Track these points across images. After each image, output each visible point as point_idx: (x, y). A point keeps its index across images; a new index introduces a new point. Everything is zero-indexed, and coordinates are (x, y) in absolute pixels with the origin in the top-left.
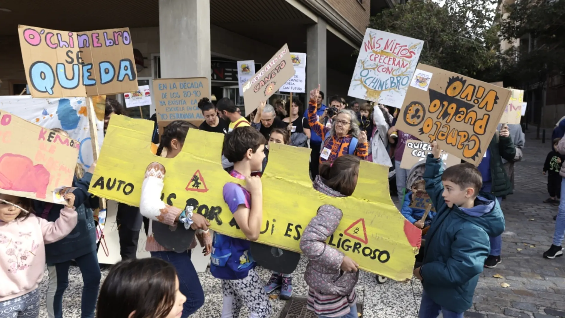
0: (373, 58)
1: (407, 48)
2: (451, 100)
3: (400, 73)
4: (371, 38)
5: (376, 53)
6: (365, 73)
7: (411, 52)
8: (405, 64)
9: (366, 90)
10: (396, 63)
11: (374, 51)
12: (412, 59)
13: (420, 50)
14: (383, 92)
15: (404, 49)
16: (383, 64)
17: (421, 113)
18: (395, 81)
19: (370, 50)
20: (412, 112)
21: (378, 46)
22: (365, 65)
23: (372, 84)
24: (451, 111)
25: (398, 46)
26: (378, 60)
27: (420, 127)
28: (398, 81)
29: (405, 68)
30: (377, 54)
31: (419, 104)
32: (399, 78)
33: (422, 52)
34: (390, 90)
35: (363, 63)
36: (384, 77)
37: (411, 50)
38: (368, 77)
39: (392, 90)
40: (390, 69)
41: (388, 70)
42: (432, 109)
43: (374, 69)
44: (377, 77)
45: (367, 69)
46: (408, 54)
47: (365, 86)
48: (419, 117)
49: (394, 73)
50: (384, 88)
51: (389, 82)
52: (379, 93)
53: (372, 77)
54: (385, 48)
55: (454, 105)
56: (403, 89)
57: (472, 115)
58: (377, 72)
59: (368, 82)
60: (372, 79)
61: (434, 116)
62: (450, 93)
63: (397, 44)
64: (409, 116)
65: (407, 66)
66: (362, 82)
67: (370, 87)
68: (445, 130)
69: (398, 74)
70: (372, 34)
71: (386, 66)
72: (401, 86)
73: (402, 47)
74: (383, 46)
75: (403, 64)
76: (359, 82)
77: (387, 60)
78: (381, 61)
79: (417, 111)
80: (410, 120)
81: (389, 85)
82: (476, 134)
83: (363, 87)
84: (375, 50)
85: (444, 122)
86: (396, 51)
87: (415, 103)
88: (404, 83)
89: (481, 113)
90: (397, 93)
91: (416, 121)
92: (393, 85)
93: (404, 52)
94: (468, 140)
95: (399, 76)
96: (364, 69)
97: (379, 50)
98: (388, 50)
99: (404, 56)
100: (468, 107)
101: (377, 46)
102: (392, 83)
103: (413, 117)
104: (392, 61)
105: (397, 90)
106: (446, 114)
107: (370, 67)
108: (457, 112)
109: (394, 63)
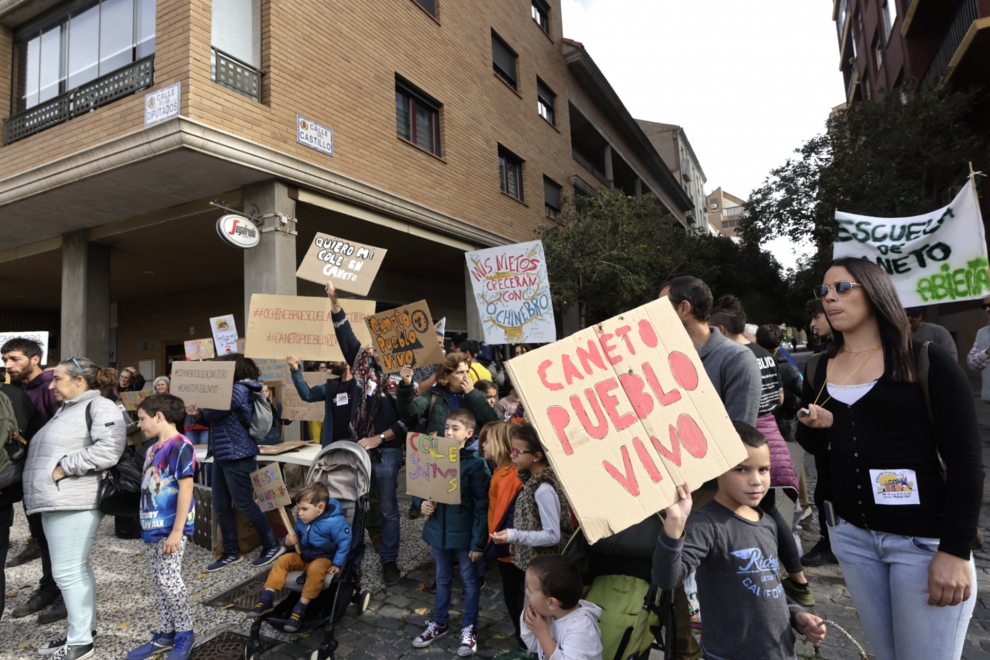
0: (491, 286)
1: (525, 257)
2: (406, 348)
3: (533, 293)
4: (476, 263)
5: (492, 278)
6: (491, 308)
7: (532, 261)
8: (533, 280)
9: (503, 331)
10: (521, 281)
11: (488, 278)
12: (538, 269)
13: (543, 254)
14: (524, 326)
15: (522, 261)
16: (507, 290)
17: (417, 325)
18: (532, 306)
19: (483, 278)
20: (423, 321)
21: (489, 269)
22: (487, 299)
23: (507, 320)
24: (401, 341)
25: (512, 260)
26: (497, 286)
27: (410, 315)
28: (536, 305)
29: (536, 285)
30: (493, 280)
31: (422, 332)
32: (535, 301)
33: (546, 254)
34: (531, 320)
35: (483, 296)
36: (516, 306)
37: (532, 258)
38: (497, 312)
39: (534, 320)
40: (518, 293)
41: (516, 296)
42: (412, 334)
43: (499, 300)
44: (508, 309)
45: (492, 303)
46: (531, 265)
47: (500, 326)
48: (416, 321)
49: (526, 296)
50: (523, 321)
51: (525, 310)
52: (519, 329)
53: (502, 311)
54: (499, 269)
55: (402, 346)
56: (546, 313)
57: (390, 347)
58: (505, 303)
59: (501, 319)
60: (503, 314)
61: (408, 330)
62: (409, 352)
63: (510, 258)
64: (422, 317)
65: (537, 281)
66: (494, 321)
67: (506, 324)
68: (395, 325)
69: (531, 295)
70: (474, 258)
71: (511, 291)
72: (542, 311)
73: (517, 258)
74: (495, 267)
75: (530, 280)
76: (491, 323)
77: (508, 283)
78: (503, 286)
79: (420, 326)
80: (419, 314)
81: (527, 315)
82: (379, 336)
83: (499, 329)
84: (489, 275)
85: (400, 330)
86: (514, 267)
87: (426, 330)
88: (544, 305)
89: (387, 352)
90: (541, 322)
91: (415, 317)
92: (532, 312)
93: (524, 264)
94: (380, 329)
95: (533, 298)
96: (489, 304)
97: (492, 274)
98: (503, 270)
99: (526, 269)
100: (395, 351)
101: (487, 270)
102: (529, 310)
103: (419, 319)
104: (514, 281)
105: (540, 317)
106: (402, 336)
107: (493, 299)
108: (398, 342)
109: (518, 283)
